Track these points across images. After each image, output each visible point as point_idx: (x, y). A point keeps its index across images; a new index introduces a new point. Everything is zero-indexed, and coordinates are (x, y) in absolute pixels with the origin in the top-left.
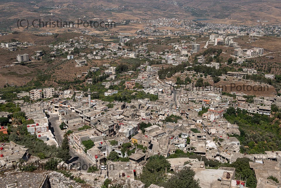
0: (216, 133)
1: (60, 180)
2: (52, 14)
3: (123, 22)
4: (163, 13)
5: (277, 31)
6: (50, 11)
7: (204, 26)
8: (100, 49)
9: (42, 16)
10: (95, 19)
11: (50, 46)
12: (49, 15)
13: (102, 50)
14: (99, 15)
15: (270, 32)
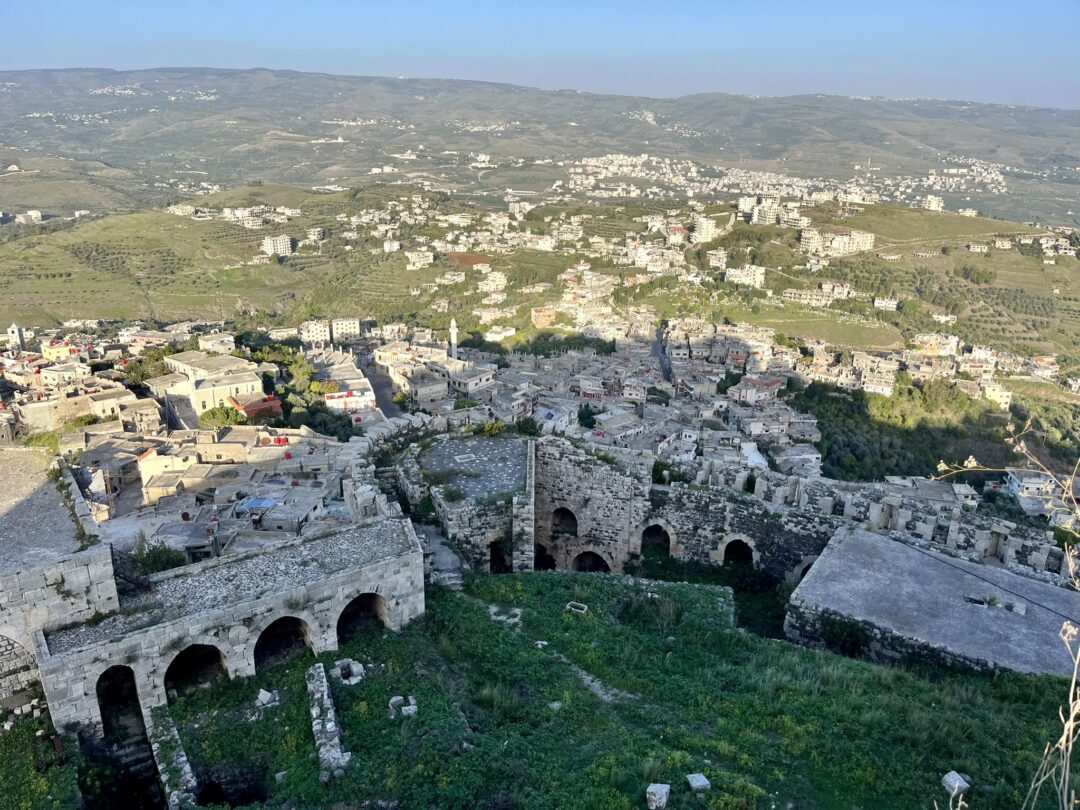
0: (764, 432)
1: (562, 455)
2: (340, 140)
3: (516, 163)
4: (619, 141)
5: (902, 193)
6: (334, 133)
7: (721, 175)
8: (464, 227)
9: (318, 144)
10: (447, 152)
11: (342, 217)
12: (335, 141)
13: (469, 229)
14: (456, 143)
15: (887, 196)
